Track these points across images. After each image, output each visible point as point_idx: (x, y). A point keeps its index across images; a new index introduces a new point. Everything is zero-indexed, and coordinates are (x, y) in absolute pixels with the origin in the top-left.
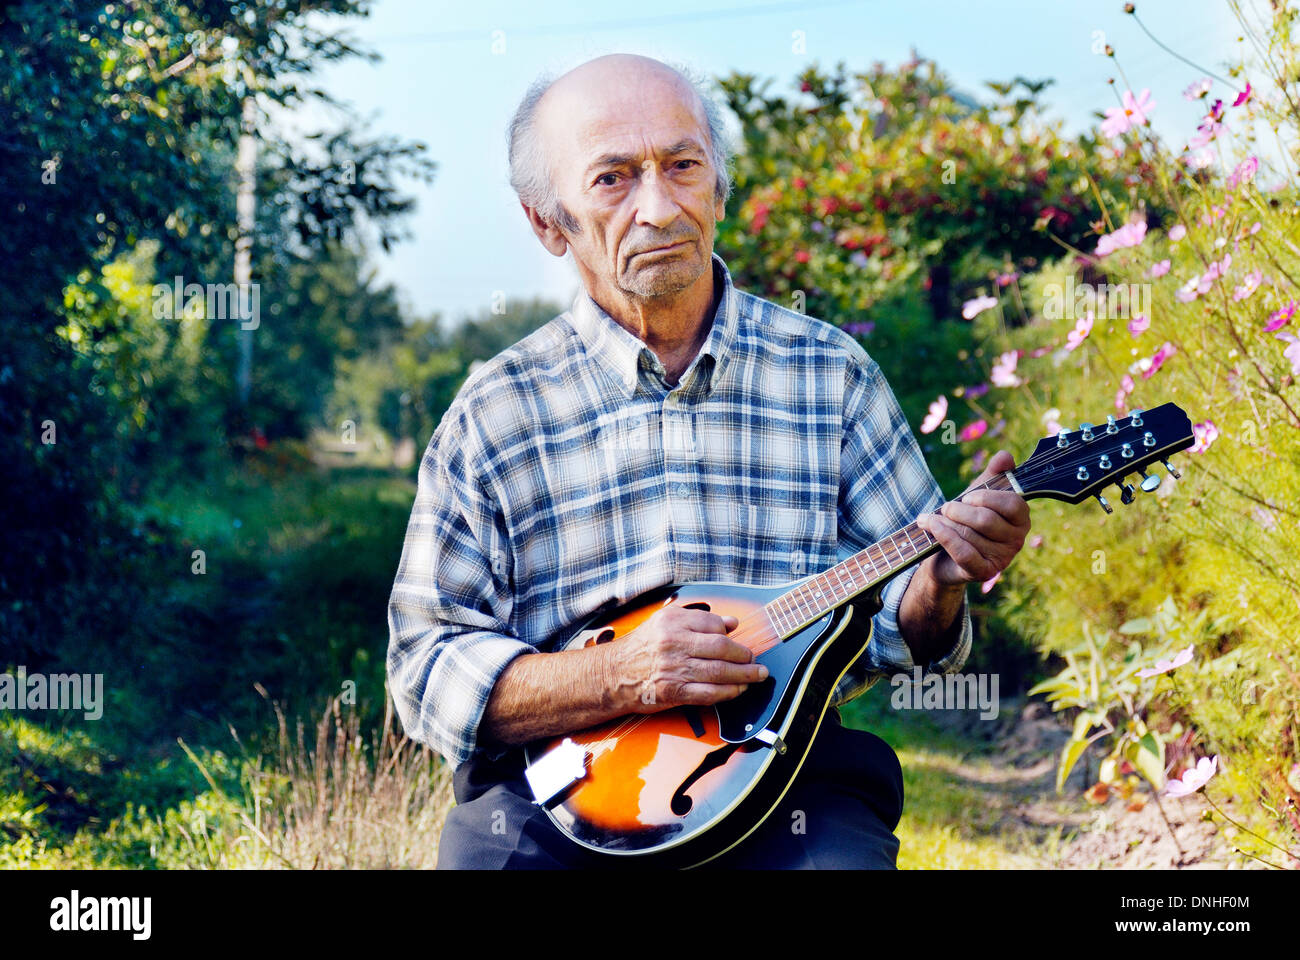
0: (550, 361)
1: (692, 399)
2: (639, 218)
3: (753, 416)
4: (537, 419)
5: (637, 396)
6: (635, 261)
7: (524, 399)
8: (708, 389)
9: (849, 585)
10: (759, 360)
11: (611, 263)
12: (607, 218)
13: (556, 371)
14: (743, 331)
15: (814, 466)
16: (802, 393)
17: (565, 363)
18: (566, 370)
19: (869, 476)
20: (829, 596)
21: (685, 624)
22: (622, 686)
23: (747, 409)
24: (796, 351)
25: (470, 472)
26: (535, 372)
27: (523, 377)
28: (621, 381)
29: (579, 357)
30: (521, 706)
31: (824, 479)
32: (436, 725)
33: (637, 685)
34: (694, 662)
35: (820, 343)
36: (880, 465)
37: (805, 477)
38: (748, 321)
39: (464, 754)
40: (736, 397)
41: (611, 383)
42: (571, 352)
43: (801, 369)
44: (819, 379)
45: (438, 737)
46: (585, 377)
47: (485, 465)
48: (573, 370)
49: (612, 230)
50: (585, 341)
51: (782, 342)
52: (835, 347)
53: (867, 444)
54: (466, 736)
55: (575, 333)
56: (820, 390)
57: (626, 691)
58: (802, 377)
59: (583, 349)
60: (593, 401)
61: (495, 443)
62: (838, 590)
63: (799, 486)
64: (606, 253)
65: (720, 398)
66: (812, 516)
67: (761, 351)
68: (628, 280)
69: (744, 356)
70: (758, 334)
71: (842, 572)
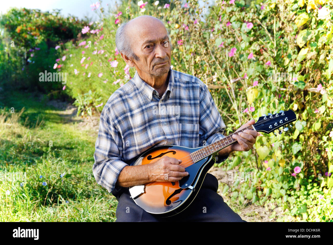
0: (129, 93)
1: (165, 100)
2: (156, 56)
3: (179, 102)
4: (128, 108)
5: (152, 101)
6: (155, 67)
7: (125, 104)
8: (169, 97)
9: (212, 150)
10: (180, 89)
11: (149, 68)
12: (148, 56)
13: (132, 95)
14: (175, 81)
15: (194, 113)
16: (189, 96)
17: (134, 93)
18: (134, 95)
19: (205, 115)
20: (207, 153)
21: (169, 162)
22: (152, 175)
23: (178, 101)
24: (188, 85)
25: (112, 123)
26: (127, 96)
27: (124, 98)
28: (148, 97)
29: (137, 91)
30: (127, 179)
31: (196, 117)
32: (105, 182)
33: (156, 176)
34: (171, 172)
35: (193, 83)
36: (208, 112)
37: (192, 117)
38: (176, 79)
39: (112, 189)
40: (175, 98)
41: (146, 98)
42: (135, 90)
43: (189, 90)
44: (193, 92)
45: (105, 185)
46: (139, 97)
47: (115, 121)
48: (136, 94)
49: (149, 60)
50: (138, 87)
51: (184, 83)
52: (197, 83)
53: (205, 107)
54: (113, 185)
55: (135, 85)
56: (194, 94)
57: (154, 177)
58: (189, 92)
59: (138, 89)
60: (141, 102)
61: (118, 115)
62: (209, 151)
63: (191, 119)
64: (147, 65)
65: (171, 99)
66: (194, 126)
67: (180, 86)
68: (153, 72)
69: (176, 88)
70: (179, 82)
71: (210, 147)
